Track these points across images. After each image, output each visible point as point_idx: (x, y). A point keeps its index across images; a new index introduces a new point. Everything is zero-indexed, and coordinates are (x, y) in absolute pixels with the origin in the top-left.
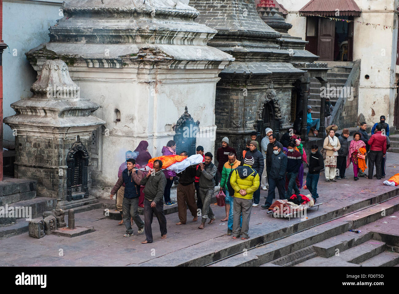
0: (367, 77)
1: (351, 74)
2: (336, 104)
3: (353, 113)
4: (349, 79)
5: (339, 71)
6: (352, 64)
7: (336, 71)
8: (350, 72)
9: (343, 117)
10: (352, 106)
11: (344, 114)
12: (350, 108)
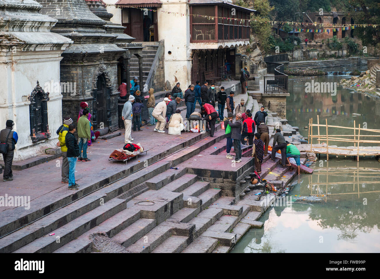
0: (170, 53)
1: (158, 51)
2: (149, 74)
3: (162, 80)
4: (157, 55)
5: (148, 49)
6: (158, 44)
7: (146, 49)
8: (157, 49)
9: (155, 84)
10: (160, 75)
11: (155, 82)
12: (159, 77)
